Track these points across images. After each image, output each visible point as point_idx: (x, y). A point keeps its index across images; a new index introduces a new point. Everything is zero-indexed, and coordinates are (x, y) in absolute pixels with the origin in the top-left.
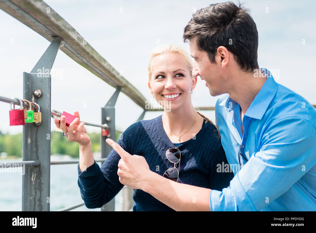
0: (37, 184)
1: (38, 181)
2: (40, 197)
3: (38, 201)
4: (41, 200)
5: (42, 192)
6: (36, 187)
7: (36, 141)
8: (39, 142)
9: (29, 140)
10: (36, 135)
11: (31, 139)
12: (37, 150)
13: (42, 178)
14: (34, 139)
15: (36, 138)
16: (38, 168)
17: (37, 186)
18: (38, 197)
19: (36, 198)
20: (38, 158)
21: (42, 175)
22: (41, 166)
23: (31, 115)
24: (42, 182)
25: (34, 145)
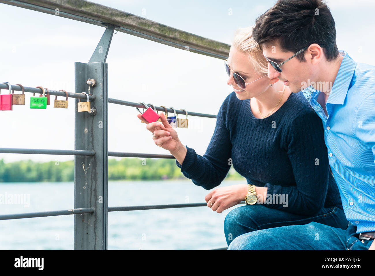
0: (93, 173)
1: (94, 171)
2: (96, 187)
3: (94, 190)
4: (96, 190)
5: (97, 182)
6: (92, 177)
7: (92, 131)
8: (94, 132)
9: (85, 130)
10: (92, 125)
11: (88, 129)
12: (93, 140)
13: (97, 168)
14: (90, 129)
15: (92, 128)
16: (94, 158)
17: (93, 175)
18: (93, 188)
19: (92, 188)
20: (93, 148)
21: (97, 165)
22: (96, 156)
23: (44, 101)
24: (97, 172)
25: (90, 135)
